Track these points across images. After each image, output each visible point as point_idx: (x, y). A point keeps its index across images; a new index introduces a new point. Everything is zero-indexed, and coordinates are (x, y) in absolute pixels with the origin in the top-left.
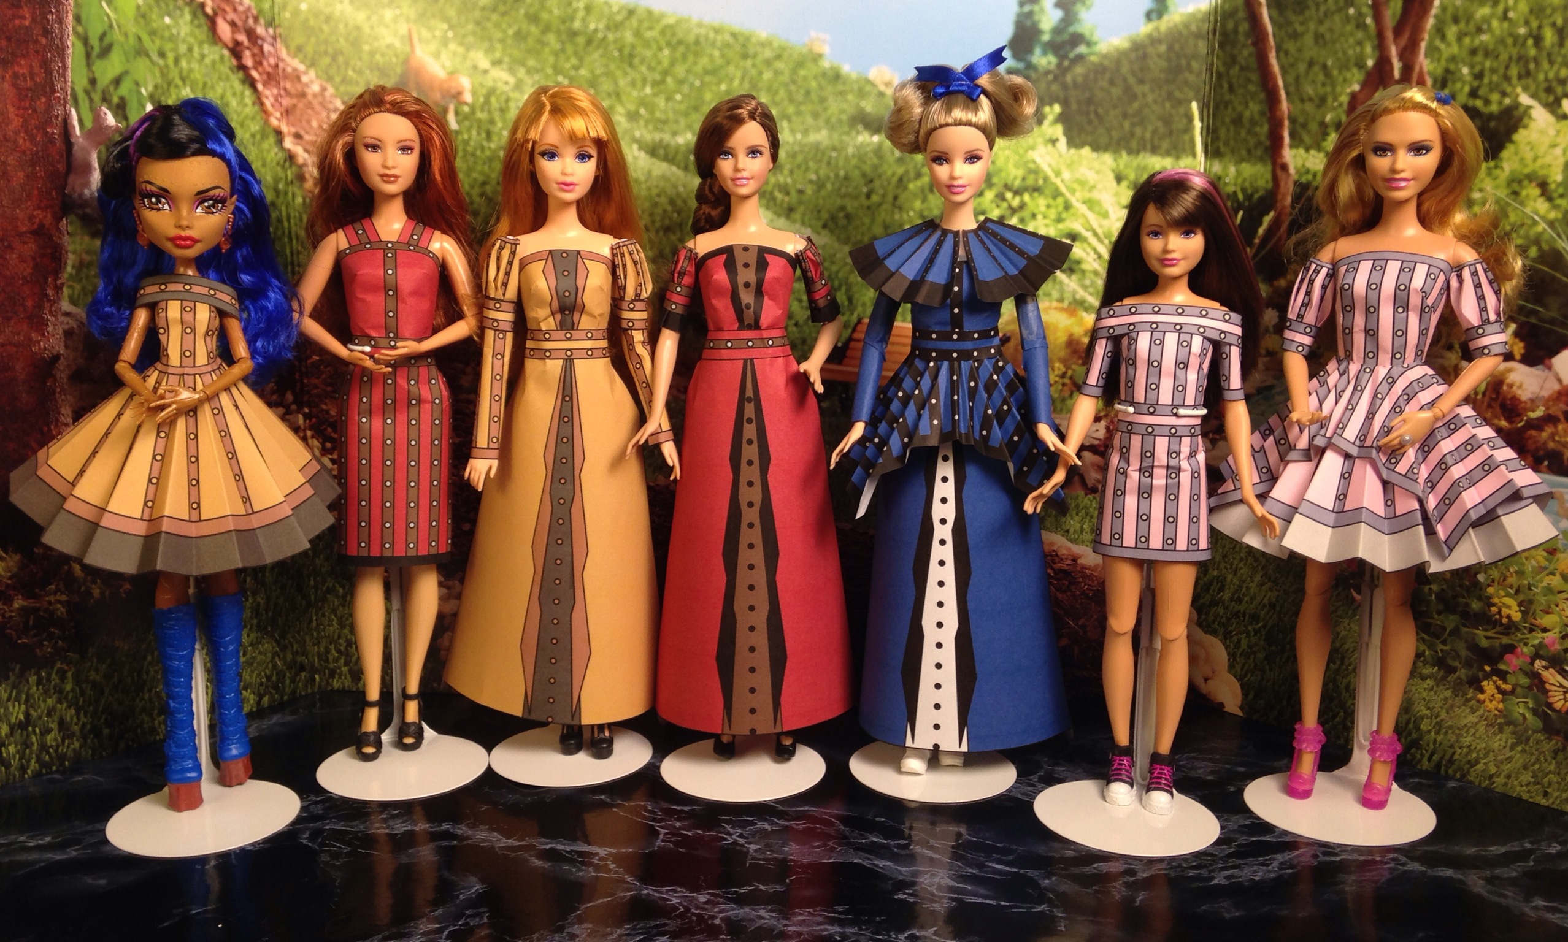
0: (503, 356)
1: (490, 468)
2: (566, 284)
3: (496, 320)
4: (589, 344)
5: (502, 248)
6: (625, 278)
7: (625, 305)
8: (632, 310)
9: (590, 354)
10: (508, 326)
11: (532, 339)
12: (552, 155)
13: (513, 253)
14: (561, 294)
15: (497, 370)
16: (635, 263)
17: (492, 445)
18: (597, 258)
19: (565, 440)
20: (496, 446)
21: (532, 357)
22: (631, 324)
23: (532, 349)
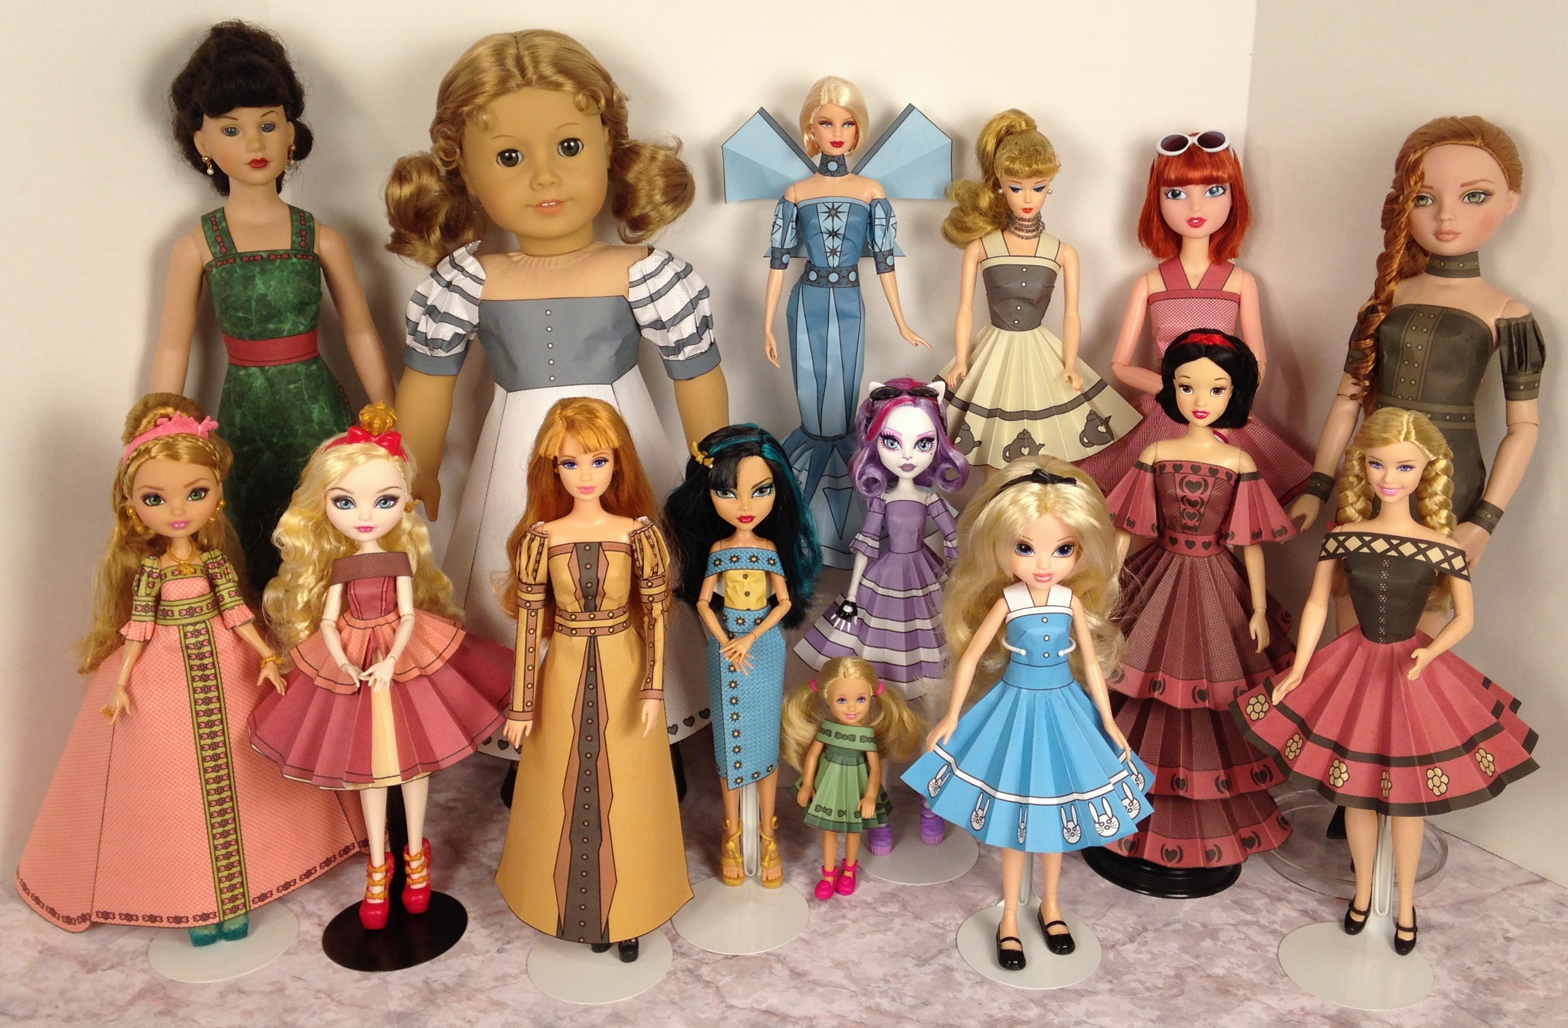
15: (531, 643)
19: (590, 704)
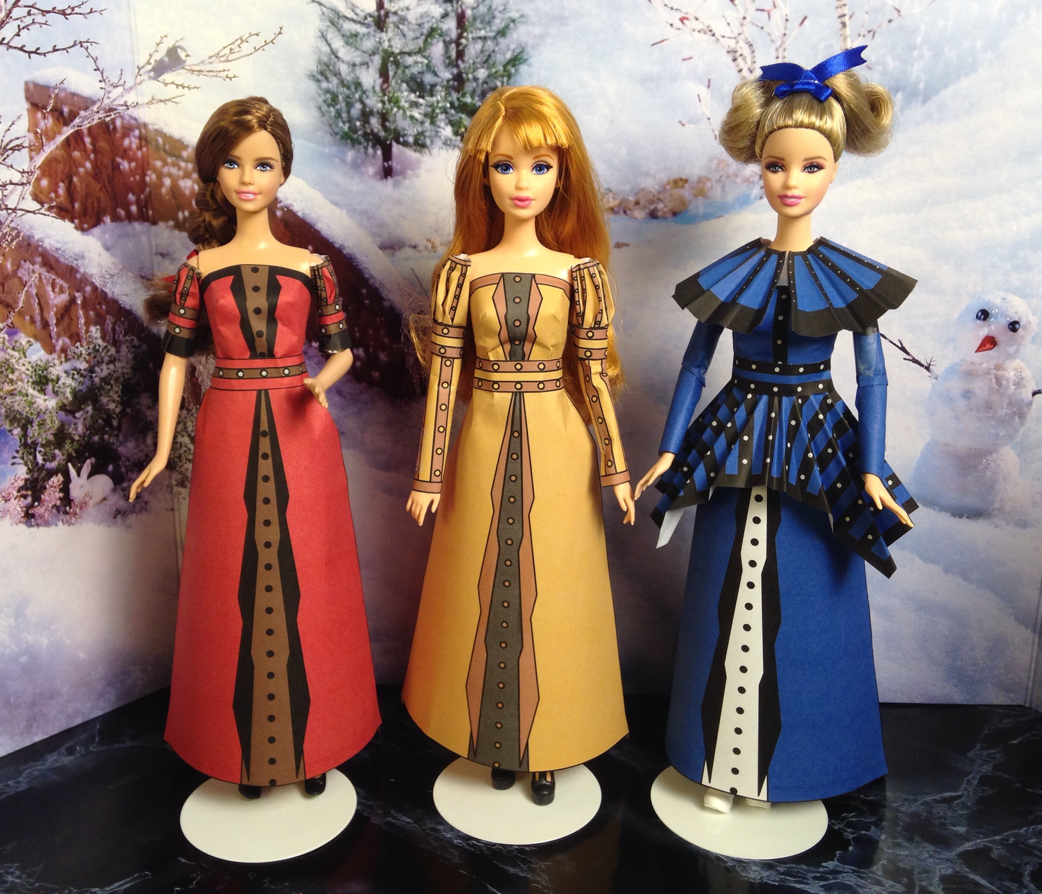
0: (449, 384)
1: (432, 502)
2: (517, 312)
3: (443, 347)
4: (541, 377)
5: (452, 269)
6: (584, 303)
7: (583, 333)
8: (590, 338)
9: (541, 387)
10: (455, 353)
11: (481, 369)
12: (505, 167)
13: (463, 275)
14: (510, 323)
15: (443, 399)
16: (596, 287)
17: (434, 479)
18: (553, 282)
19: (513, 478)
20: (438, 479)
21: (480, 388)
22: (588, 354)
23: (480, 380)
